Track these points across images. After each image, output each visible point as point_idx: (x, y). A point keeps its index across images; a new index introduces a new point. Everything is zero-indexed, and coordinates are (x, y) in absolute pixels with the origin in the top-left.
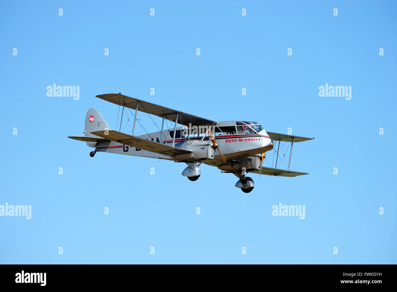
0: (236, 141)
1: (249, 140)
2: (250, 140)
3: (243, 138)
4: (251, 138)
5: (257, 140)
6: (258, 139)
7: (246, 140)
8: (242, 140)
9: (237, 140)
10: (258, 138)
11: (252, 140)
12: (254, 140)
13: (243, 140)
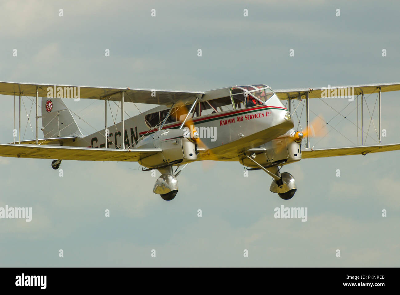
0: (233, 121)
1: (252, 117)
2: (254, 117)
3: (243, 116)
4: (254, 113)
5: (263, 115)
6: (265, 114)
7: (247, 118)
8: (241, 119)
9: (236, 120)
10: (264, 112)
11: (256, 116)
12: (258, 116)
13: (244, 118)
